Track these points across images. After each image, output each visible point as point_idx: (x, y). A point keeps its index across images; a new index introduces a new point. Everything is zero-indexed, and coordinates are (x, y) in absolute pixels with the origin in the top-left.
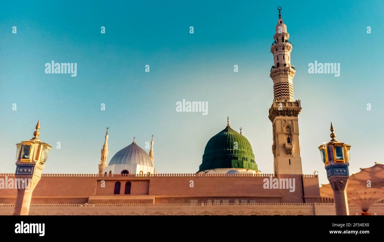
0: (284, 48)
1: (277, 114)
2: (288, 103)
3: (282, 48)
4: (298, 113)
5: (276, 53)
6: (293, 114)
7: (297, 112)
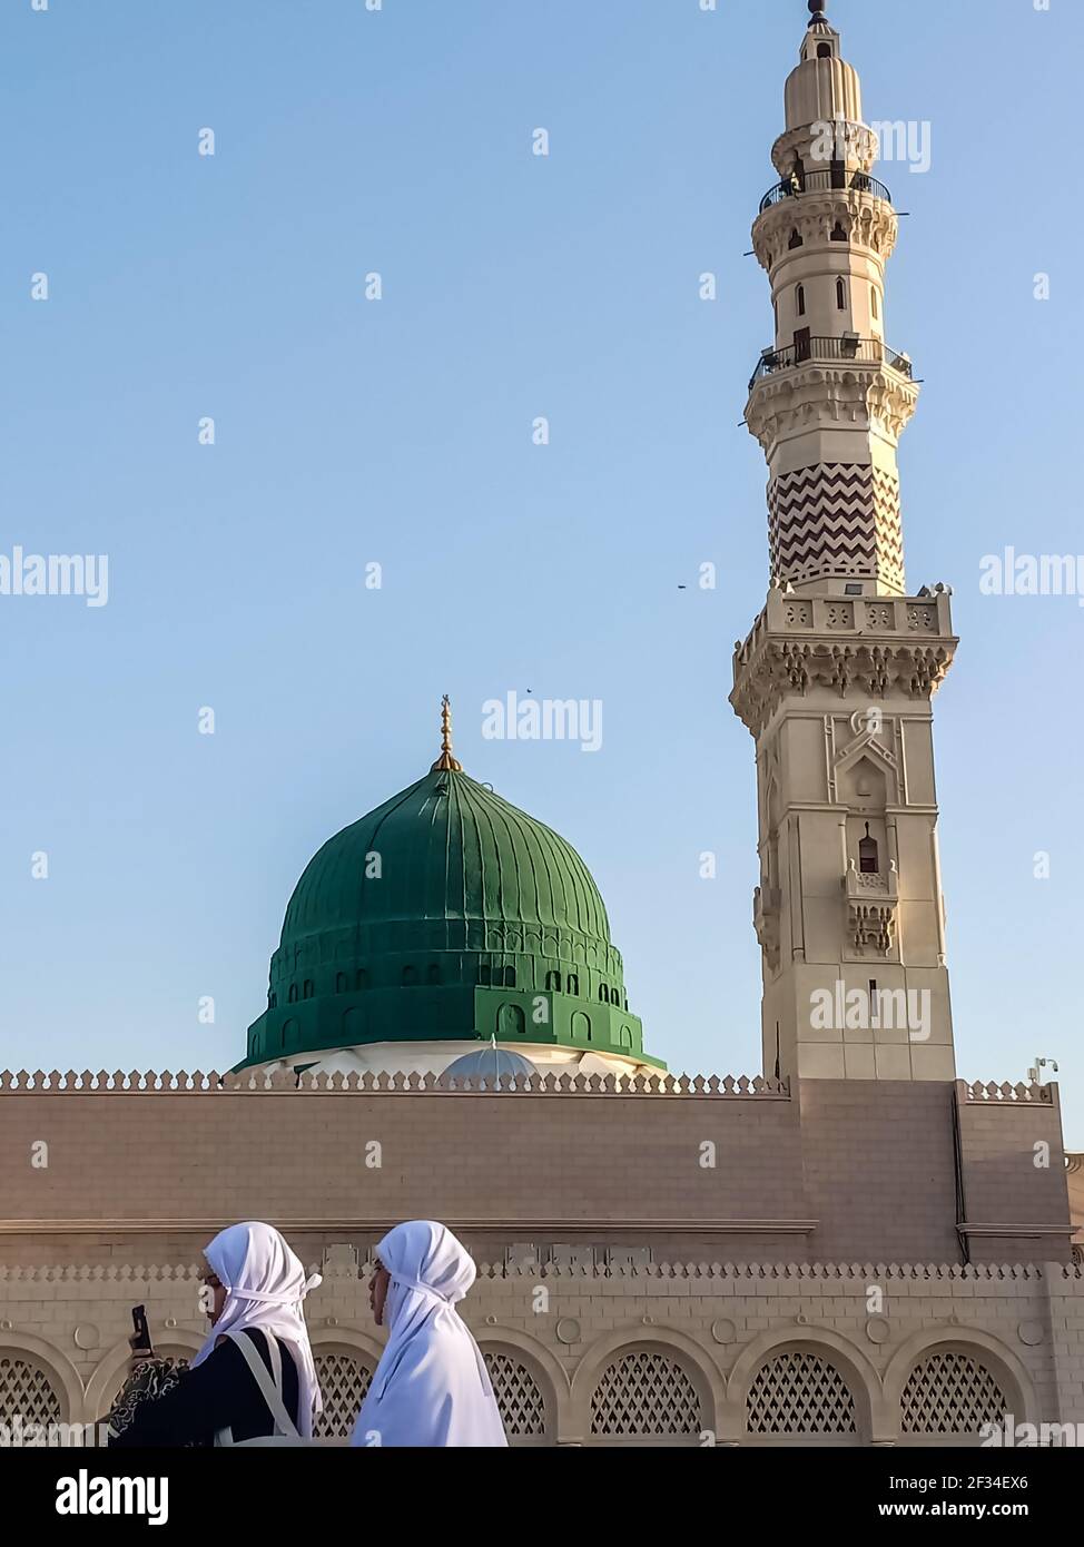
0: (844, 226)
1: (794, 683)
2: (868, 603)
3: (829, 228)
4: (933, 673)
5: (789, 260)
6: (898, 680)
7: (926, 669)
